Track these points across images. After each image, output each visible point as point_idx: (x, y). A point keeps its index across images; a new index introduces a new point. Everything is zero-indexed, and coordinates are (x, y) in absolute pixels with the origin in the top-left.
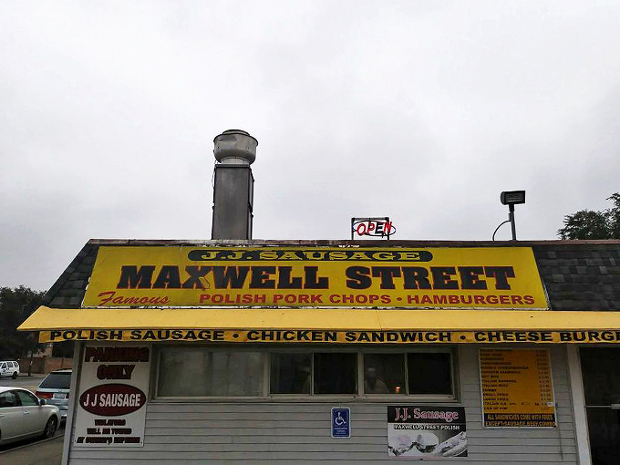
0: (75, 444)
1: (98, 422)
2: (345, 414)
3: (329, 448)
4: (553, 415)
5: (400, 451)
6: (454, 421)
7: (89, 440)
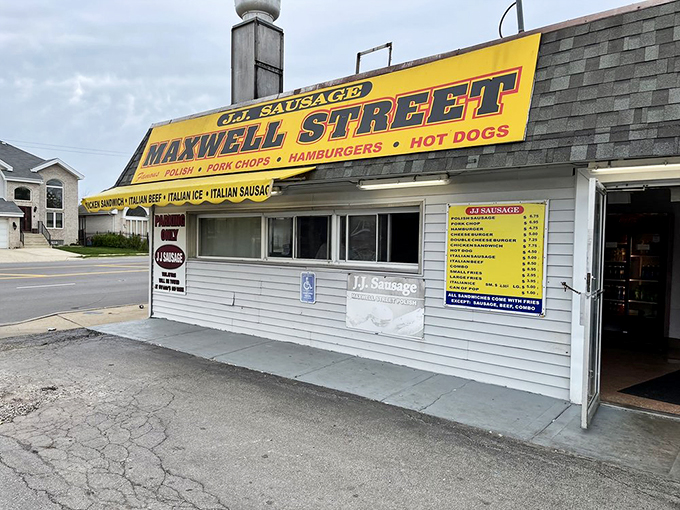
0: (155, 289)
1: (164, 274)
2: (311, 279)
3: (298, 311)
4: (540, 301)
5: (356, 322)
6: (411, 295)
7: (161, 287)
